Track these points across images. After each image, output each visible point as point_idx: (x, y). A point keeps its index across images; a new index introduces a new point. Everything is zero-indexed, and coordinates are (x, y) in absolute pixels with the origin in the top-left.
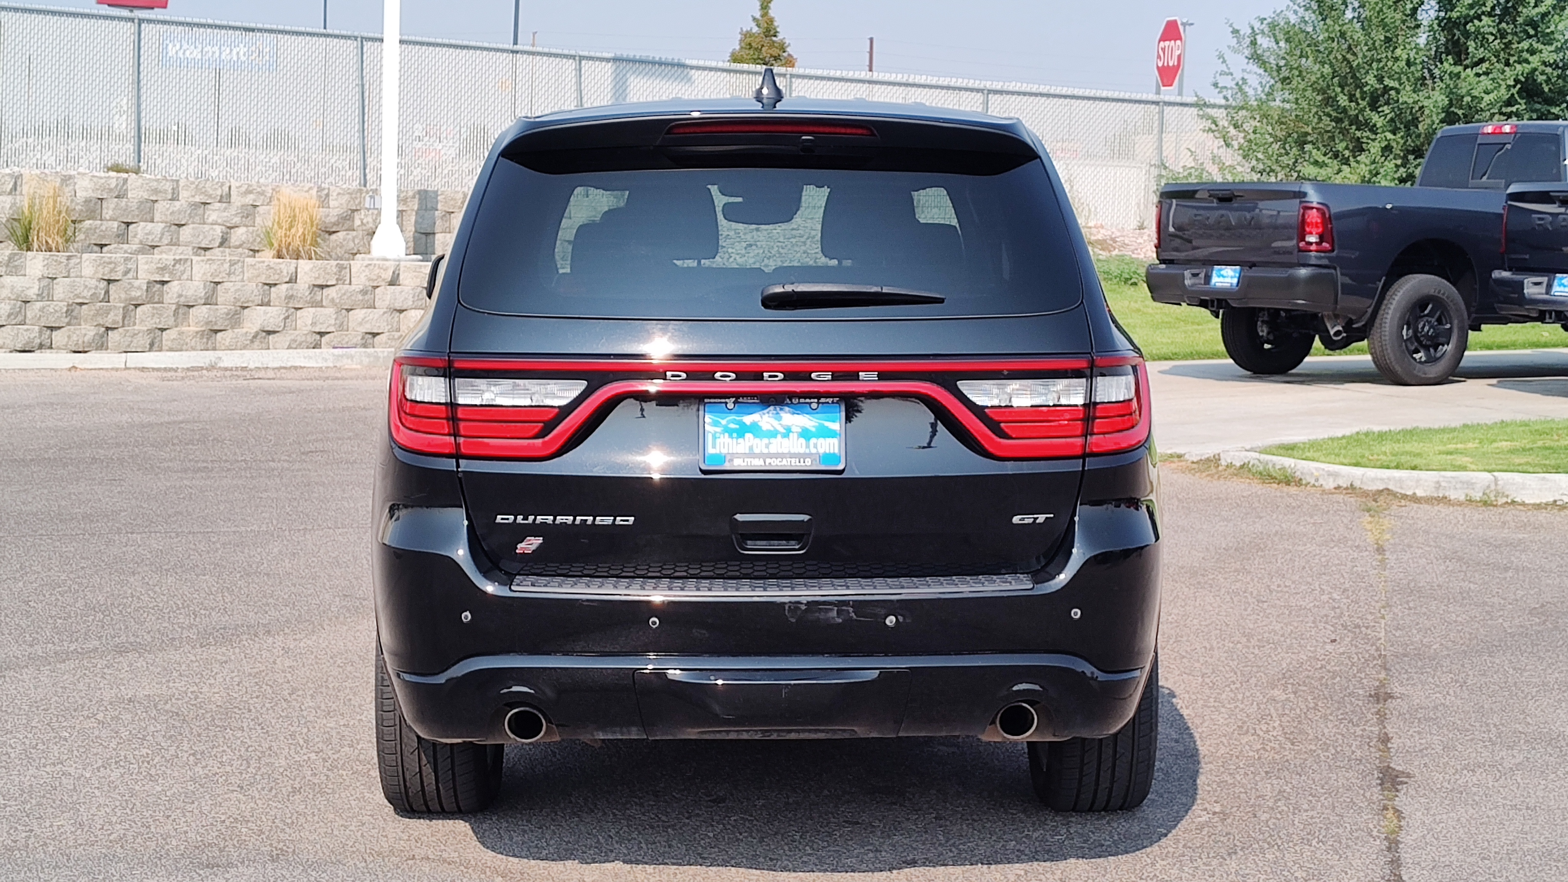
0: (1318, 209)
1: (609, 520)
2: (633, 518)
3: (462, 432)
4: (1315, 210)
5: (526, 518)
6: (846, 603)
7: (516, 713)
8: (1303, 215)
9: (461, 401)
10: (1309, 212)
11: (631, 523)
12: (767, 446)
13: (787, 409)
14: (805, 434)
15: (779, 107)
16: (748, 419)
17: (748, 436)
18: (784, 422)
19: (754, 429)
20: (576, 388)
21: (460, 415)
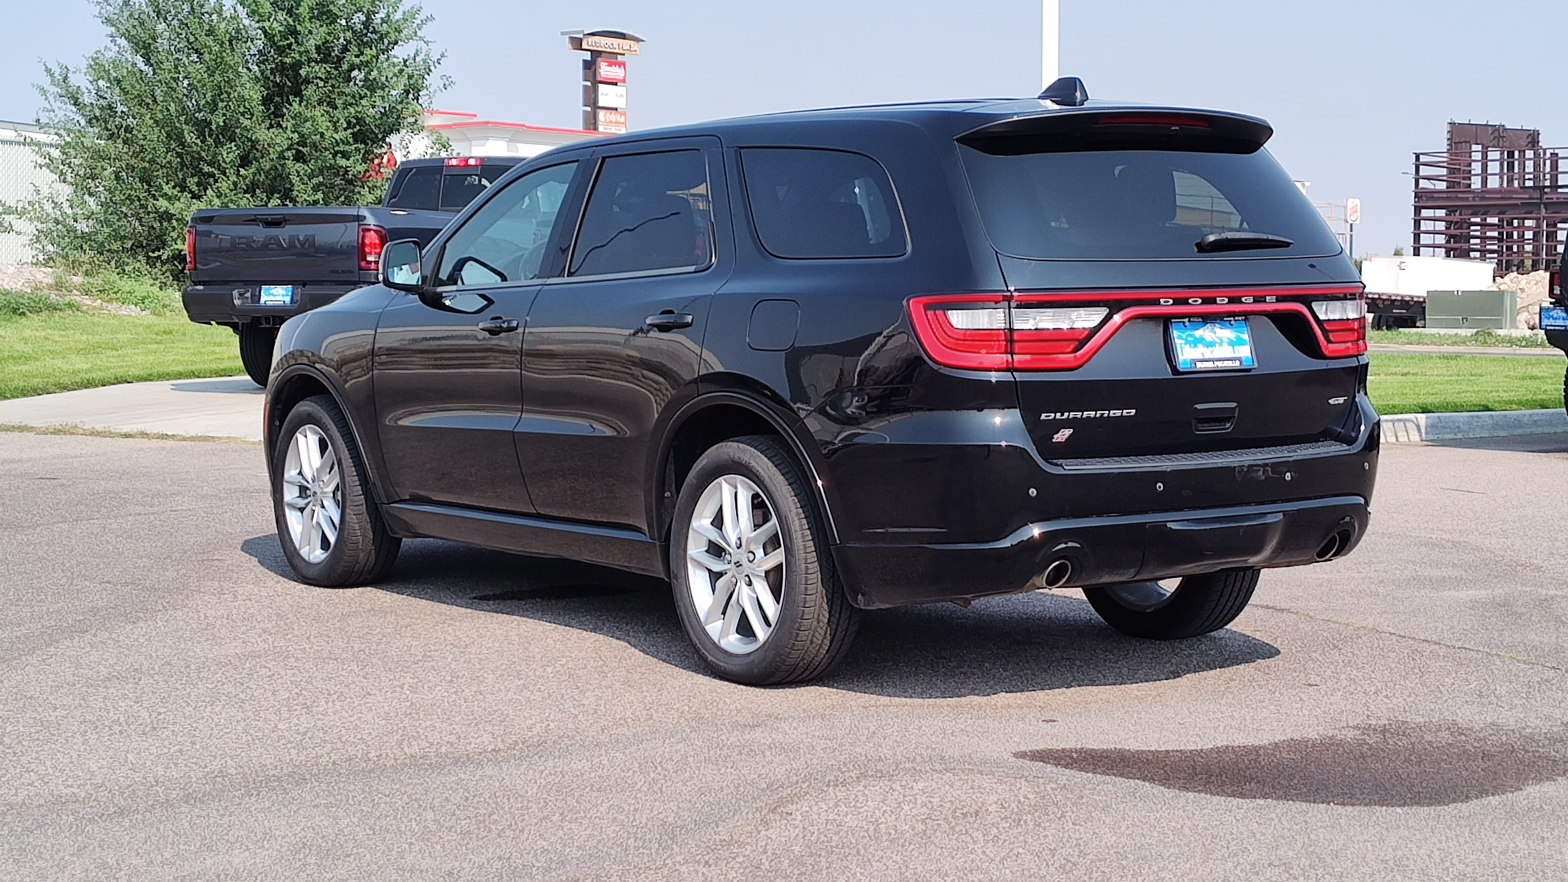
0: (375, 231)
1: (1118, 413)
2: (1134, 411)
3: (1016, 351)
4: (372, 232)
5: (1062, 415)
6: (1266, 465)
7: (1055, 567)
8: (363, 238)
9: (1016, 326)
10: (367, 234)
11: (1132, 414)
12: (1212, 352)
13: (1217, 325)
14: (1231, 343)
15: (1086, 105)
16: (1198, 333)
17: (1200, 345)
18: (1218, 335)
19: (1201, 340)
20: (1103, 312)
21: (1015, 338)
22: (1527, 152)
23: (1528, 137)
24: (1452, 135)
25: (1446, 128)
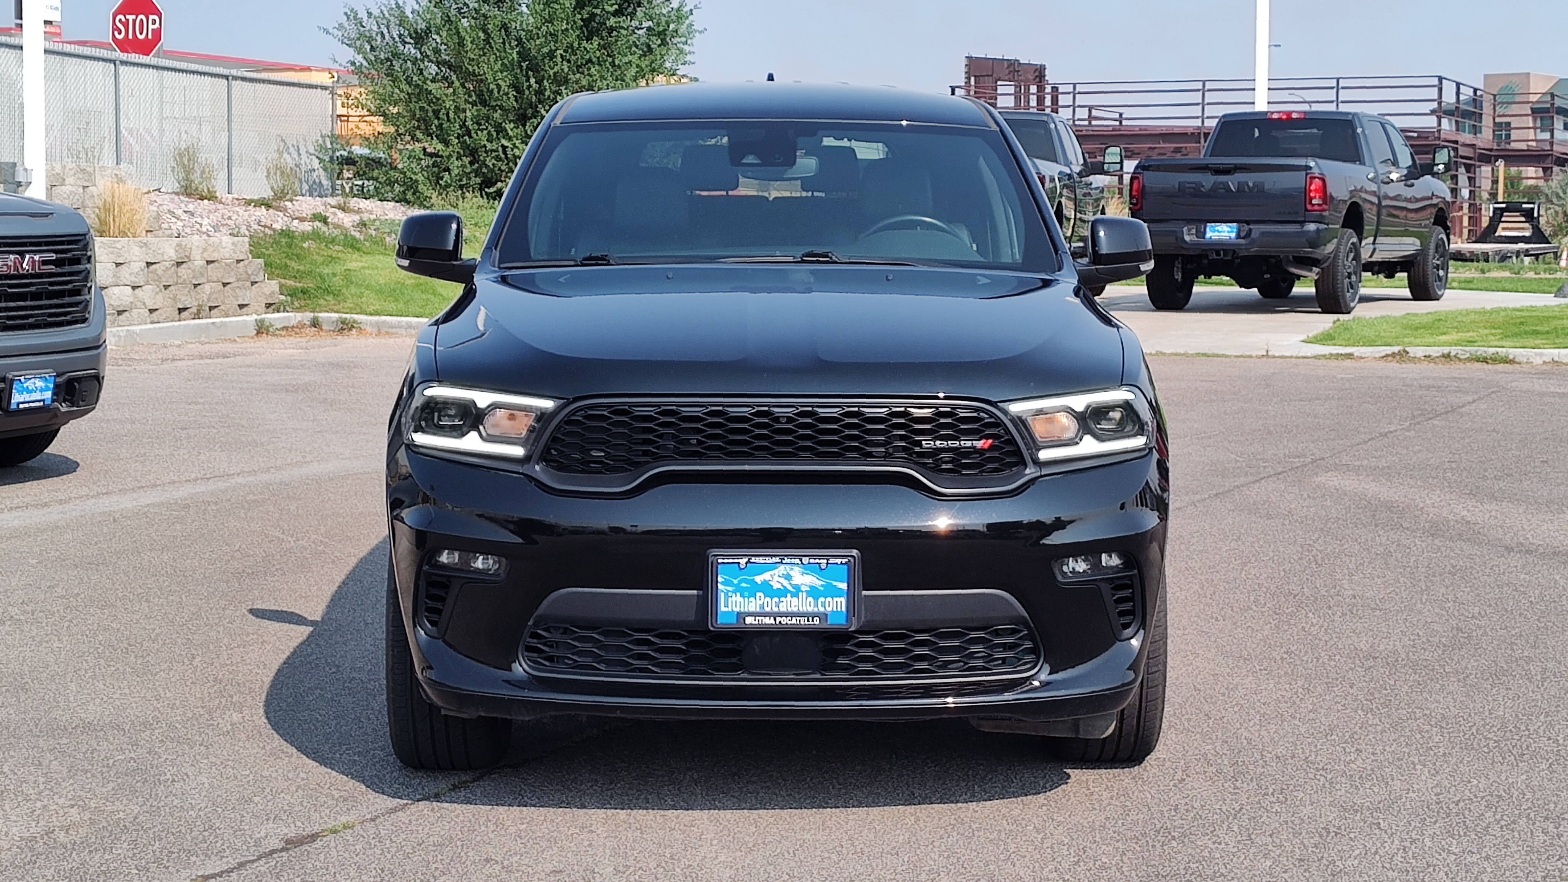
22: (1031, 87)
23: (1035, 72)
24: (969, 69)
25: (964, 62)
